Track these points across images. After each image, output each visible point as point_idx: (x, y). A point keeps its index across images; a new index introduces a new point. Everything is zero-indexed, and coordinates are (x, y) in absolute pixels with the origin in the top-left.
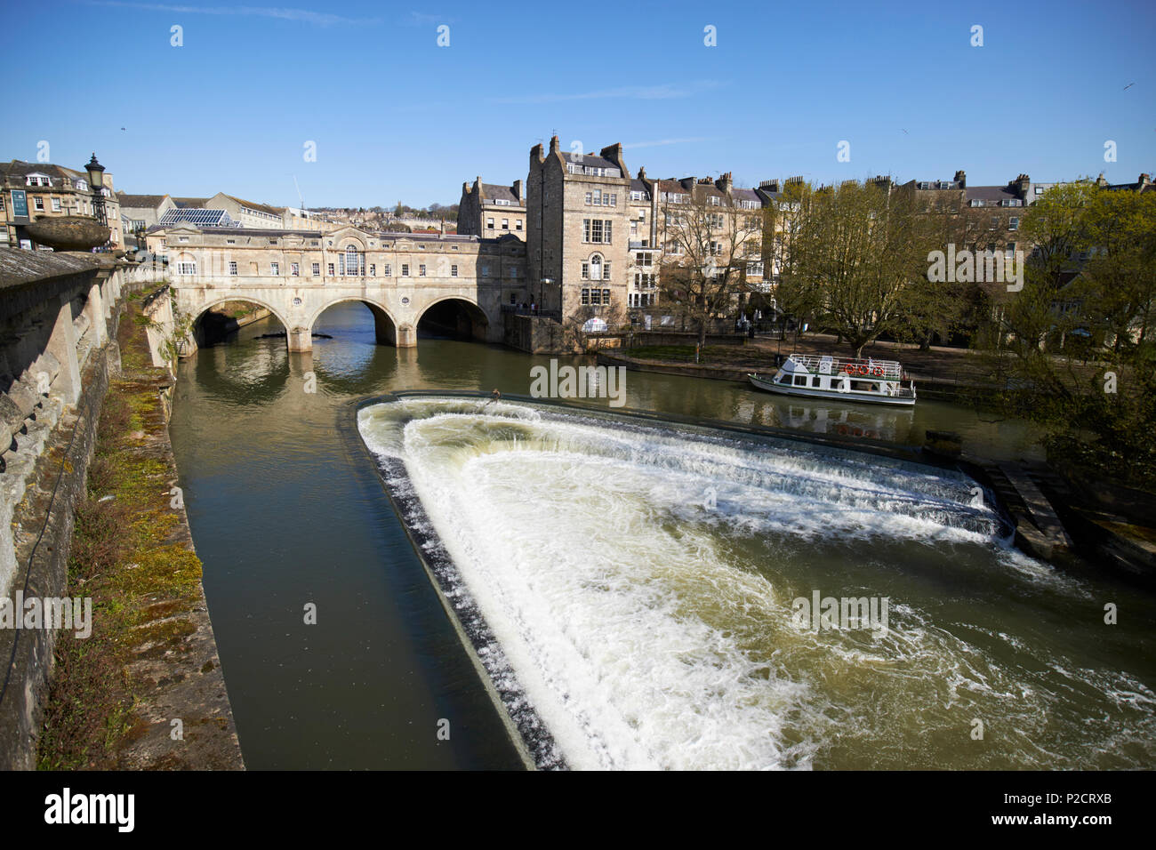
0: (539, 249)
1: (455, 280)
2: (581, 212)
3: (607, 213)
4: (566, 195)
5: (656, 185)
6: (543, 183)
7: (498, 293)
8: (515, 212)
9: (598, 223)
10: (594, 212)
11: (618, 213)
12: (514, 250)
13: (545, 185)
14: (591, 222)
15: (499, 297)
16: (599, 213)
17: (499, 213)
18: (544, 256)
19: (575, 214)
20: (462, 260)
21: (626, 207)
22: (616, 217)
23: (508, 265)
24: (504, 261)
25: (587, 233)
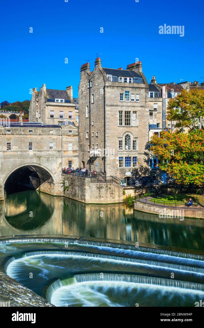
0: (88, 131)
1: (31, 153)
2: (117, 106)
3: (134, 106)
4: (107, 95)
5: (164, 88)
6: (90, 88)
7: (60, 161)
8: (68, 106)
9: (128, 114)
10: (126, 106)
11: (141, 106)
12: (70, 131)
13: (92, 89)
14: (124, 113)
15: (61, 163)
16: (129, 106)
17: (57, 107)
18: (92, 135)
19: (113, 107)
20: (36, 139)
21: (146, 102)
22: (140, 109)
23: (66, 141)
24: (64, 139)
25: (121, 120)
